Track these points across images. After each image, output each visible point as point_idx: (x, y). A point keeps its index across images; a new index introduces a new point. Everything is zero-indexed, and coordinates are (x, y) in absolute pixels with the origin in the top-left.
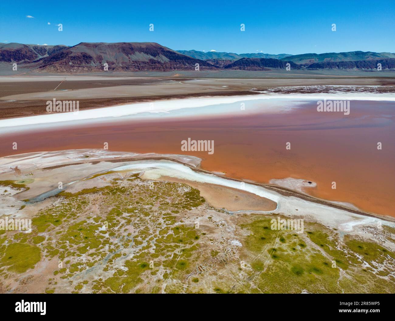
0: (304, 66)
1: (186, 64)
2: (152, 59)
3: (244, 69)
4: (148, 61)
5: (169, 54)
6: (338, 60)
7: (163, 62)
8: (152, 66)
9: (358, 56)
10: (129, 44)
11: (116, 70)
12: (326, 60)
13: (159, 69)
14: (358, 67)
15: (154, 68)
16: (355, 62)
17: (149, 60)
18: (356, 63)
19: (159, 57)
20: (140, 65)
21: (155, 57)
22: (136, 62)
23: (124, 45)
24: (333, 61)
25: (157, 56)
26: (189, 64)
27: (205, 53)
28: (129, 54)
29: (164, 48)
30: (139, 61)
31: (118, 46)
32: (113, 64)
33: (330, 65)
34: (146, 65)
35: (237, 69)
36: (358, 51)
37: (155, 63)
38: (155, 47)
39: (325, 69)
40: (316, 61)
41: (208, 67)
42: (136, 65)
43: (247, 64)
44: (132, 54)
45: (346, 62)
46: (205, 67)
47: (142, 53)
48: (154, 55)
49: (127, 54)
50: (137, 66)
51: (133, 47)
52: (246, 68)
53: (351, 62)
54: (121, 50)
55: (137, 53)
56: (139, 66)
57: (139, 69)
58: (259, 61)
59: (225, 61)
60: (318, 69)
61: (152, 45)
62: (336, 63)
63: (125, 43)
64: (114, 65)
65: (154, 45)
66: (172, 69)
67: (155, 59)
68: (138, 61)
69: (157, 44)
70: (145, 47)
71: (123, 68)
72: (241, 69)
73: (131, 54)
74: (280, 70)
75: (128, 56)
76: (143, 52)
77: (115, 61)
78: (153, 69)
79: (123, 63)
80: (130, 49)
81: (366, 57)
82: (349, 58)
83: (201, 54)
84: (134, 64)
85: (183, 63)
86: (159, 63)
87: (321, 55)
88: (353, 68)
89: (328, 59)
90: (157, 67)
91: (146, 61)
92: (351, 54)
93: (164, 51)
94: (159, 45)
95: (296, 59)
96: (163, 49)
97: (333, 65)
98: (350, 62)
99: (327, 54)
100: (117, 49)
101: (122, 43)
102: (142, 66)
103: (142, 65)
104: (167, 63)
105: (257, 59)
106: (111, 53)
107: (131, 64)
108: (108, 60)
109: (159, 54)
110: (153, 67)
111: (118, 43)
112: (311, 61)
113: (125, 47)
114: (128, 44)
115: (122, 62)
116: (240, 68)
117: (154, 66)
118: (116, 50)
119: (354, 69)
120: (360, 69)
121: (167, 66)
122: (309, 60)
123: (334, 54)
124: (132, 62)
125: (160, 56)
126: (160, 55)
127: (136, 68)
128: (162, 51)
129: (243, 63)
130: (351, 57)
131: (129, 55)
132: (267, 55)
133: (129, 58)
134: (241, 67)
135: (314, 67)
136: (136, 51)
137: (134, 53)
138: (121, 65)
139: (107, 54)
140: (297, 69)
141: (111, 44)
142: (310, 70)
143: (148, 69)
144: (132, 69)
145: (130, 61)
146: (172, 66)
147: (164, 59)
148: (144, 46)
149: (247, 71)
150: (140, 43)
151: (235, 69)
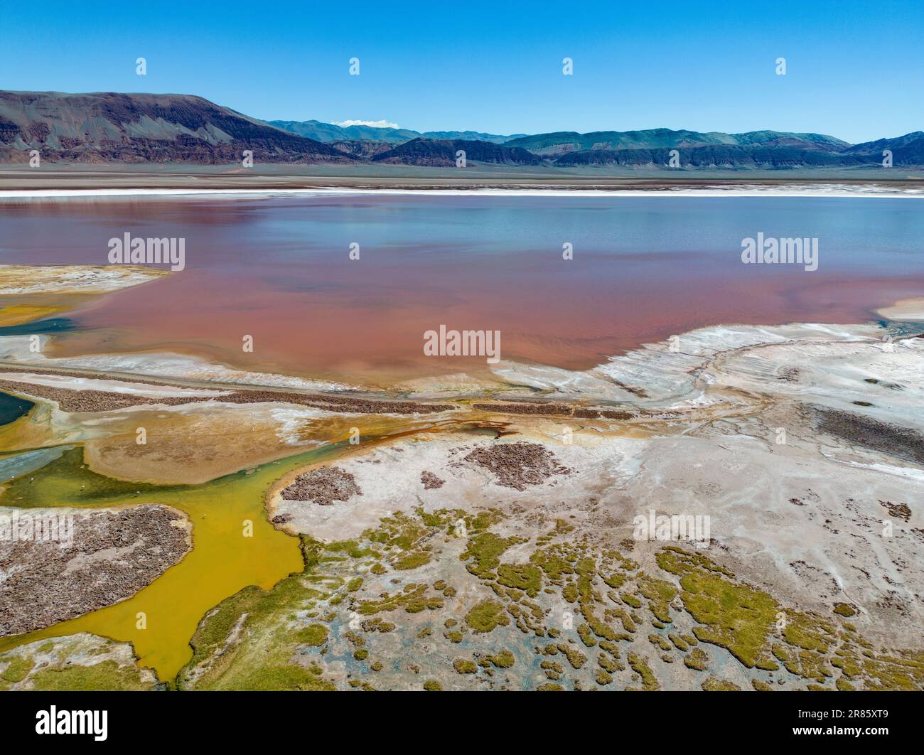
0: (551, 158)
1: (277, 148)
2: (186, 135)
3: (414, 163)
4: (175, 139)
5: (231, 124)
6: (621, 147)
7: (214, 143)
8: (184, 150)
9: (662, 140)
10: (125, 97)
11: (81, 160)
12: (598, 146)
13: (200, 159)
14: (655, 162)
15: (189, 156)
16: (651, 151)
17: (177, 137)
18: (653, 152)
19: (206, 130)
20: (150, 147)
21: (195, 131)
22: (141, 140)
23: (111, 100)
24: (610, 148)
25: (199, 129)
26: (283, 149)
27: (342, 129)
28: (123, 120)
29: (218, 109)
30: (151, 138)
31: (94, 101)
32: (77, 144)
33: (601, 158)
34: (166, 148)
35: (399, 162)
36: (661, 129)
37: (194, 144)
38: (195, 107)
39: (590, 164)
40: (575, 147)
41: (329, 157)
42: (142, 147)
43: (423, 152)
44: (132, 123)
45: (633, 151)
46: (321, 156)
47: (160, 119)
48: (194, 127)
49: (118, 121)
50: (143, 150)
51: (135, 104)
52: (419, 162)
53: (643, 150)
54: (100, 110)
55: (146, 119)
56: (149, 149)
57: (148, 158)
58: (452, 145)
59: (377, 146)
60: (576, 164)
61: (187, 102)
62: (613, 153)
63: (112, 95)
64: (78, 147)
65: (192, 100)
66: (235, 159)
67: (195, 135)
68: (147, 139)
69: (202, 99)
70: (168, 104)
71: (103, 154)
72: (407, 163)
73: (129, 122)
74: (495, 166)
75: (119, 124)
76: (164, 117)
77: (82, 137)
78: (185, 157)
79: (102, 143)
80: (128, 108)
81: (676, 140)
82: (642, 144)
83: (332, 130)
84: (135, 146)
85: (269, 147)
86: (204, 144)
87: (587, 135)
88: (646, 163)
89: (601, 144)
90: (195, 154)
91: (169, 138)
92: (648, 134)
93: (220, 118)
94: (207, 101)
95: (537, 144)
96: (218, 112)
97: (608, 157)
98: (640, 150)
99: (598, 134)
100: (90, 108)
101: (105, 93)
102: (157, 151)
103: (157, 148)
104: (225, 144)
105: (446, 142)
106: (73, 118)
107: (127, 145)
108: (64, 135)
109: (205, 123)
110: (186, 152)
111: (94, 95)
112: (565, 149)
113: (114, 105)
114: (121, 98)
115: (103, 141)
116: (405, 161)
117: (190, 151)
118: (88, 111)
119: (648, 165)
120: (660, 165)
121: (224, 151)
122: (562, 146)
123: (612, 133)
124: (129, 141)
125: (207, 128)
126: (209, 126)
127: (140, 155)
128: (213, 116)
129: (414, 150)
130: (645, 140)
131: (124, 124)
132: (486, 135)
133: (124, 131)
134: (406, 159)
135: (569, 162)
136: (143, 115)
137: (137, 119)
138: (98, 148)
139: (61, 119)
140: (533, 165)
141: (74, 96)
142: (559, 166)
143: (172, 158)
144: (128, 158)
145: (123, 137)
146: (237, 152)
147: (217, 135)
148: (166, 104)
149: (421, 167)
150: (154, 97)
151: (394, 163)
